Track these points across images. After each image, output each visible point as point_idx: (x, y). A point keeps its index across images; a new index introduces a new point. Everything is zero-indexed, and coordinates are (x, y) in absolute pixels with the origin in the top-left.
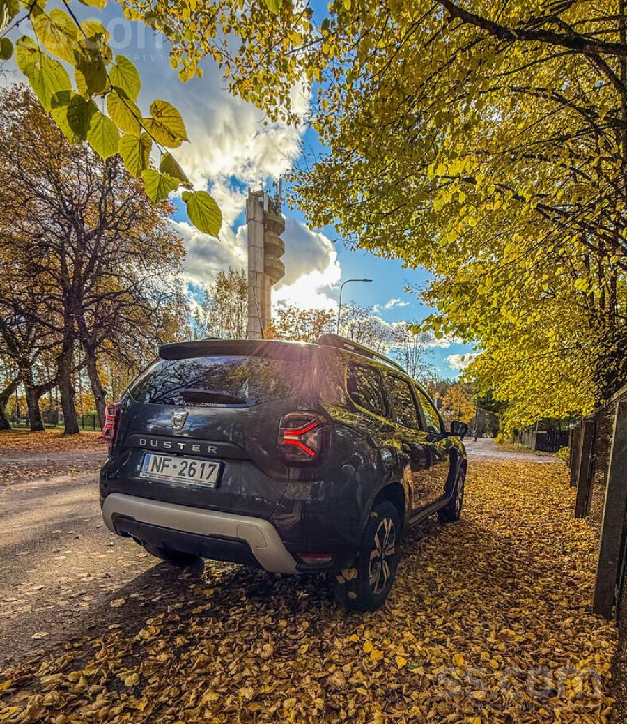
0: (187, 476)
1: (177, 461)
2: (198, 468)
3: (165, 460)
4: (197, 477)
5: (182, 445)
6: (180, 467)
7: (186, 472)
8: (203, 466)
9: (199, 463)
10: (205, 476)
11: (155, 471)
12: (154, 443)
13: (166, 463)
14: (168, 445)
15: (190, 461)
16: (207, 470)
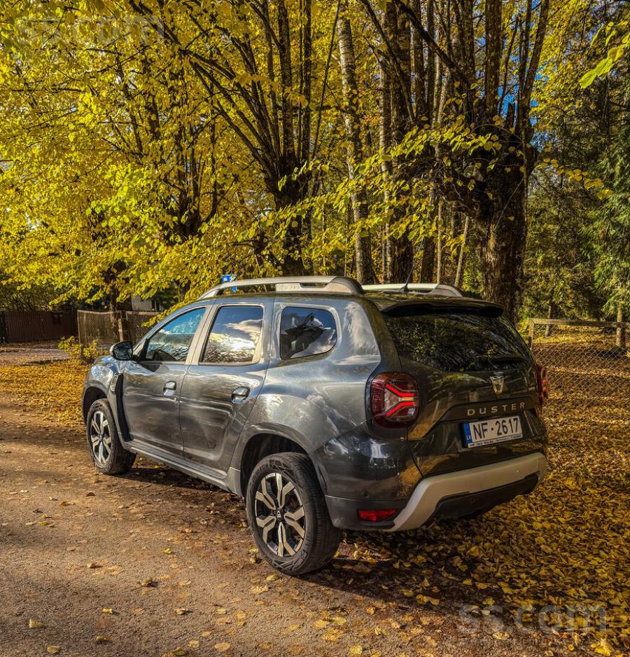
0: (503, 435)
1: (491, 424)
2: (507, 424)
3: (483, 424)
4: (509, 433)
5: (505, 406)
6: (496, 428)
7: (501, 431)
8: (510, 422)
9: (507, 419)
10: (514, 430)
11: (479, 439)
12: (483, 411)
13: (485, 427)
14: (494, 409)
15: (500, 420)
16: (514, 423)
